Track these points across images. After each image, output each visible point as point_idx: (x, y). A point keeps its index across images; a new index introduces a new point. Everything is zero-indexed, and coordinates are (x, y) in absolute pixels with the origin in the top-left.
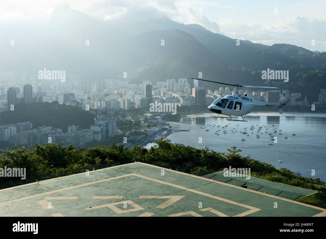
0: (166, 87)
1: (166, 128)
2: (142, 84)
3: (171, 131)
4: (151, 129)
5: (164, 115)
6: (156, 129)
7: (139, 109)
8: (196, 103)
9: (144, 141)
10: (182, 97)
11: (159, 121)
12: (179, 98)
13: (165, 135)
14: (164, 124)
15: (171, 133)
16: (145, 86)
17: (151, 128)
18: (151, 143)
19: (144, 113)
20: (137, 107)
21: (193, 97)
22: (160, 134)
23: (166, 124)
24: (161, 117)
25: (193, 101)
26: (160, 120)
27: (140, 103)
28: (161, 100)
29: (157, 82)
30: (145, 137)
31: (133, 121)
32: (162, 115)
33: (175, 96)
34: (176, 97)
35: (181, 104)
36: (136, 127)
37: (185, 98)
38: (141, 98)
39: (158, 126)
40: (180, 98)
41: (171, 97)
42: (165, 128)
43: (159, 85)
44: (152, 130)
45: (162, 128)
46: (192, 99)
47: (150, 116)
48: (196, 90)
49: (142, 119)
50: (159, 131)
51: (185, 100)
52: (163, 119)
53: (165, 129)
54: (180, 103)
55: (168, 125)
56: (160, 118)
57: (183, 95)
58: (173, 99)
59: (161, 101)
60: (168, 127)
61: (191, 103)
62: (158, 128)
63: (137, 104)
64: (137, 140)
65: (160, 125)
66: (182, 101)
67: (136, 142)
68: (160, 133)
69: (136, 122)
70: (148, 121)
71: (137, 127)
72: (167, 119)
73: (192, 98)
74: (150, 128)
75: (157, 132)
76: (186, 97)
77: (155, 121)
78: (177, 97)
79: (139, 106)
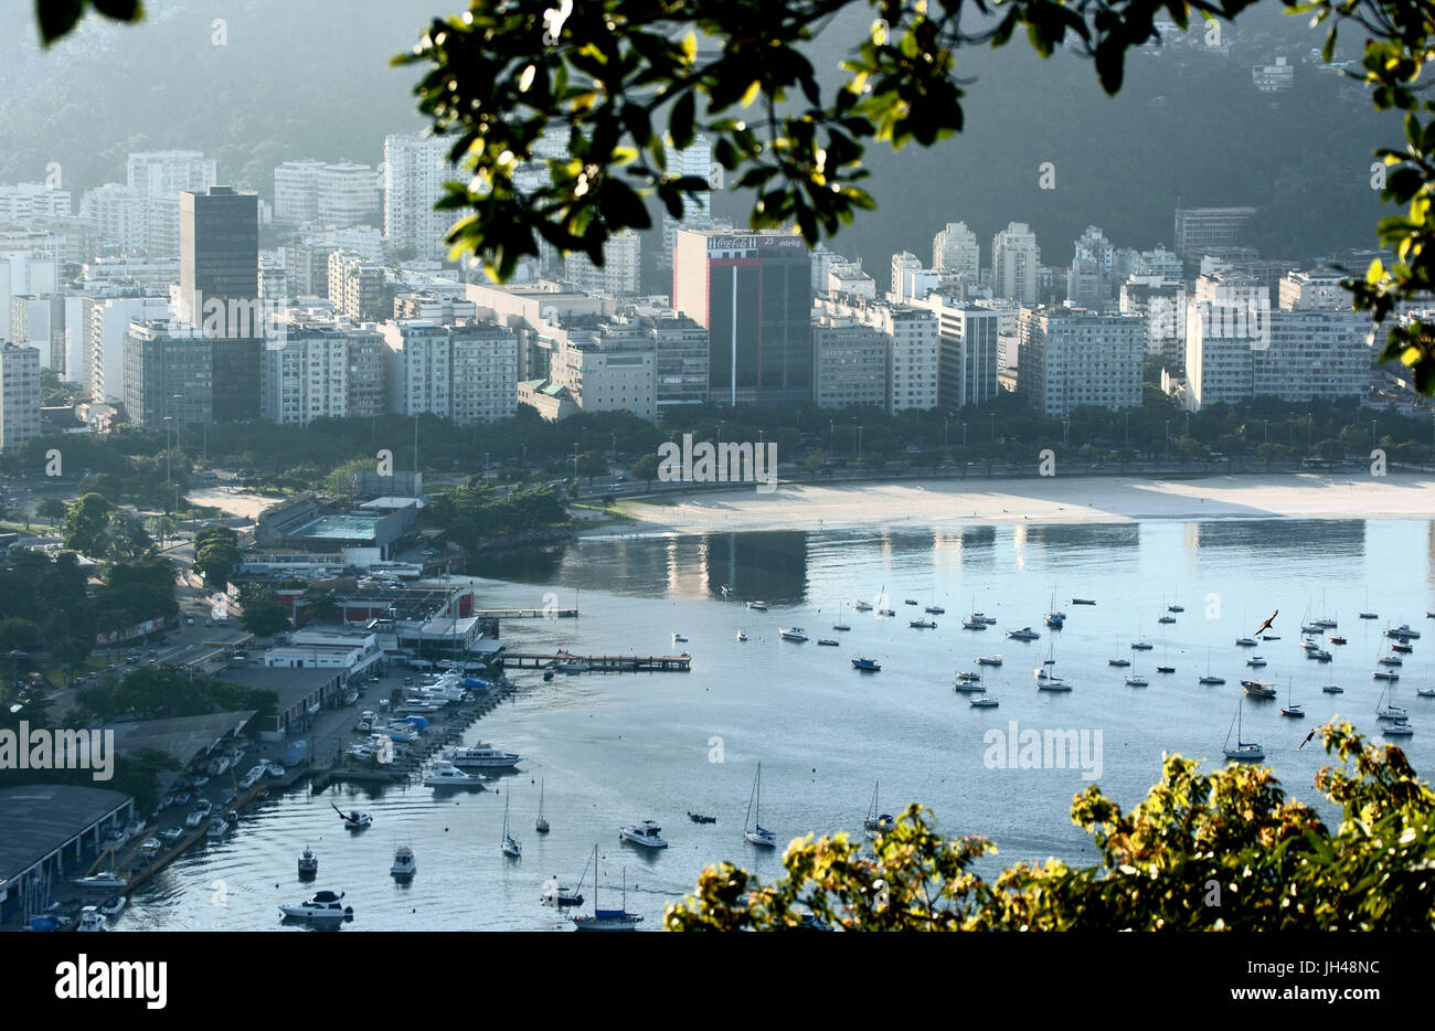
0: (375, 220)
1: (447, 643)
2: (122, 179)
3: (495, 666)
4: (289, 645)
5: (402, 502)
6: (354, 652)
7: (125, 441)
8: (719, 380)
9: (241, 771)
10: (568, 322)
11: (360, 572)
12: (534, 337)
13: (451, 707)
14: (423, 605)
15: (509, 691)
16: (187, 204)
17: (298, 637)
18: (317, 791)
19: (186, 489)
20: (96, 418)
21: (684, 322)
22: (396, 697)
23: (439, 598)
24: (378, 528)
25: (687, 362)
26: (370, 557)
27: (137, 382)
28: (351, 350)
29: (279, 163)
30: (251, 730)
31: (89, 570)
32: (384, 502)
33: (492, 316)
34: (511, 319)
35: (563, 395)
36: (130, 634)
37: (603, 335)
38: (141, 332)
39: (361, 615)
40: (549, 332)
41: (460, 324)
42: (435, 642)
43: (302, 195)
44: (307, 657)
45: (410, 643)
46: (675, 345)
47: (268, 516)
48: (718, 254)
49: (176, 546)
50: (378, 670)
51: (603, 357)
52: (397, 548)
53: (438, 652)
54: (553, 389)
55: (466, 607)
56: (369, 534)
57: (581, 307)
58: (476, 344)
59: (352, 361)
60: (465, 626)
61: (667, 388)
62: (370, 641)
63: (98, 396)
64: (174, 765)
65: (377, 613)
66: (566, 366)
67: (167, 779)
68: (388, 686)
69: (119, 575)
70: (251, 562)
71: (149, 626)
72: (438, 544)
73: (676, 336)
74: (284, 643)
75: (358, 681)
76: (608, 320)
77: (319, 569)
78: (519, 325)
79: (122, 415)
